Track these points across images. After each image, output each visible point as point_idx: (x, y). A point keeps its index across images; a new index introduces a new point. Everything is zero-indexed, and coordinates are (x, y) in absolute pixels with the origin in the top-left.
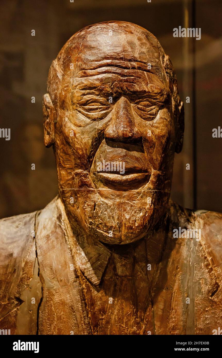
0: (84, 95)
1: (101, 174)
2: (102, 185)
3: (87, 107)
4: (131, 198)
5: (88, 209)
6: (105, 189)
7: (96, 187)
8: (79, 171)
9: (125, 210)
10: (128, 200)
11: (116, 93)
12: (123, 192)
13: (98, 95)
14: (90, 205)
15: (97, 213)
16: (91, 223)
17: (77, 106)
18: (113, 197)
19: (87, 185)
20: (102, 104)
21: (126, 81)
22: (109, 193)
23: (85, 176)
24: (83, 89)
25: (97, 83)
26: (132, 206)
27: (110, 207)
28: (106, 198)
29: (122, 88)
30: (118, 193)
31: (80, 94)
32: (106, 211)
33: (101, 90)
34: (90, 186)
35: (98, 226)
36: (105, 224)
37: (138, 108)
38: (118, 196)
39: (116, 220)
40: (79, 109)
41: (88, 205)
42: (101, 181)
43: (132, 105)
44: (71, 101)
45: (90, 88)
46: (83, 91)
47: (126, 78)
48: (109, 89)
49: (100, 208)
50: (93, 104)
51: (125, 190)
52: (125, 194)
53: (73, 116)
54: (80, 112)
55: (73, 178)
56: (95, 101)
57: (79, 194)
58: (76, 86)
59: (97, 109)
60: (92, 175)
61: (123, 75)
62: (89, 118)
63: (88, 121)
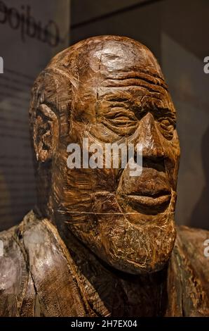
0: (112, 106)
1: (131, 196)
2: (131, 209)
3: (115, 120)
4: (160, 223)
5: (116, 237)
6: (134, 214)
7: (124, 211)
8: (105, 193)
9: (155, 236)
10: (158, 225)
11: (144, 108)
12: (153, 216)
13: (127, 108)
14: (119, 232)
15: (128, 241)
16: (120, 254)
17: (103, 119)
18: (143, 222)
19: (114, 209)
20: (131, 119)
21: (154, 96)
22: (139, 218)
23: (112, 199)
24: (111, 100)
25: (128, 94)
26: (162, 231)
27: (142, 233)
28: (136, 223)
29: (150, 103)
30: (148, 217)
31: (107, 106)
32: (138, 238)
33: (131, 103)
34: (117, 210)
35: (129, 257)
36: (138, 253)
37: (161, 126)
38: (148, 220)
39: (149, 248)
40: (105, 122)
41: (116, 233)
42: (130, 205)
43: (156, 122)
44: (95, 113)
45: (120, 100)
46: (112, 103)
47: (153, 93)
48: (139, 103)
49: (131, 235)
50: (121, 118)
51: (154, 214)
52: (155, 218)
53: (97, 130)
54: (106, 125)
55: (93, 201)
56: (124, 115)
57: (100, 219)
58: (103, 96)
59: (125, 123)
60: (119, 197)
61: (151, 90)
62: (117, 133)
63: (116, 136)
